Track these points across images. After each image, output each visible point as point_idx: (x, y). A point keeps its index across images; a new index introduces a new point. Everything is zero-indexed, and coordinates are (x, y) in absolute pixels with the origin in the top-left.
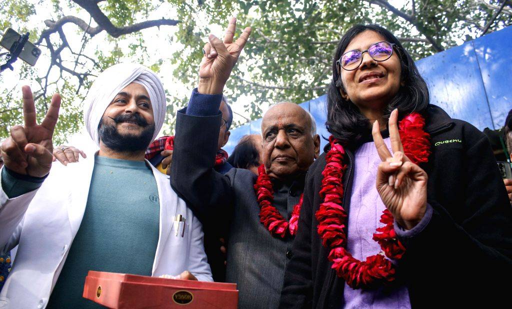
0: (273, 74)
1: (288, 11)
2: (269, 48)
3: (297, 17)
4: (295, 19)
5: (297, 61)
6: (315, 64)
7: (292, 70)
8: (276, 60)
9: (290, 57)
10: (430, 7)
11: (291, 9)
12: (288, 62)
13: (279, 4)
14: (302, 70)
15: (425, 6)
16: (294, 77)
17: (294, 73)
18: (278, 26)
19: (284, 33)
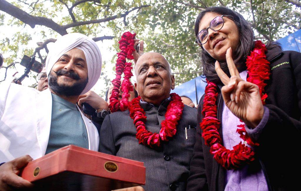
0: (172, 66)
1: (178, 27)
2: (169, 50)
3: (184, 30)
4: (183, 32)
5: (186, 57)
6: (197, 57)
7: (183, 62)
8: (173, 57)
9: (182, 54)
10: (264, 17)
11: (180, 26)
12: (181, 57)
13: (172, 23)
14: (190, 62)
15: (261, 17)
16: (185, 67)
17: (185, 64)
18: (173, 37)
19: (177, 40)
